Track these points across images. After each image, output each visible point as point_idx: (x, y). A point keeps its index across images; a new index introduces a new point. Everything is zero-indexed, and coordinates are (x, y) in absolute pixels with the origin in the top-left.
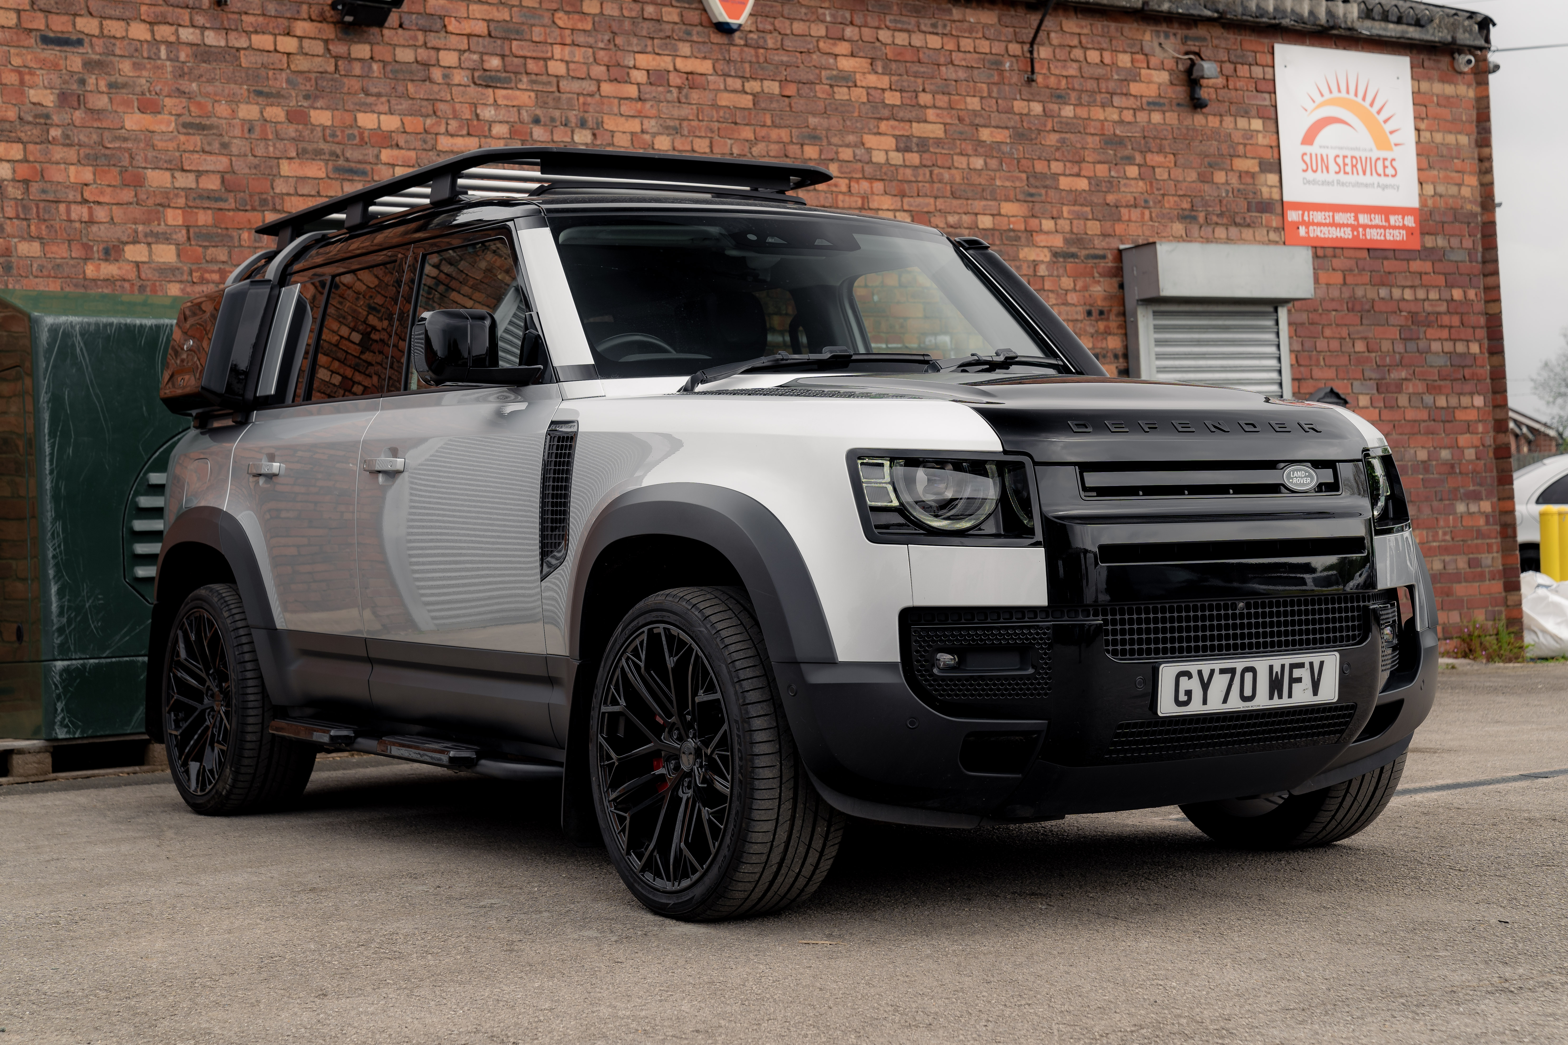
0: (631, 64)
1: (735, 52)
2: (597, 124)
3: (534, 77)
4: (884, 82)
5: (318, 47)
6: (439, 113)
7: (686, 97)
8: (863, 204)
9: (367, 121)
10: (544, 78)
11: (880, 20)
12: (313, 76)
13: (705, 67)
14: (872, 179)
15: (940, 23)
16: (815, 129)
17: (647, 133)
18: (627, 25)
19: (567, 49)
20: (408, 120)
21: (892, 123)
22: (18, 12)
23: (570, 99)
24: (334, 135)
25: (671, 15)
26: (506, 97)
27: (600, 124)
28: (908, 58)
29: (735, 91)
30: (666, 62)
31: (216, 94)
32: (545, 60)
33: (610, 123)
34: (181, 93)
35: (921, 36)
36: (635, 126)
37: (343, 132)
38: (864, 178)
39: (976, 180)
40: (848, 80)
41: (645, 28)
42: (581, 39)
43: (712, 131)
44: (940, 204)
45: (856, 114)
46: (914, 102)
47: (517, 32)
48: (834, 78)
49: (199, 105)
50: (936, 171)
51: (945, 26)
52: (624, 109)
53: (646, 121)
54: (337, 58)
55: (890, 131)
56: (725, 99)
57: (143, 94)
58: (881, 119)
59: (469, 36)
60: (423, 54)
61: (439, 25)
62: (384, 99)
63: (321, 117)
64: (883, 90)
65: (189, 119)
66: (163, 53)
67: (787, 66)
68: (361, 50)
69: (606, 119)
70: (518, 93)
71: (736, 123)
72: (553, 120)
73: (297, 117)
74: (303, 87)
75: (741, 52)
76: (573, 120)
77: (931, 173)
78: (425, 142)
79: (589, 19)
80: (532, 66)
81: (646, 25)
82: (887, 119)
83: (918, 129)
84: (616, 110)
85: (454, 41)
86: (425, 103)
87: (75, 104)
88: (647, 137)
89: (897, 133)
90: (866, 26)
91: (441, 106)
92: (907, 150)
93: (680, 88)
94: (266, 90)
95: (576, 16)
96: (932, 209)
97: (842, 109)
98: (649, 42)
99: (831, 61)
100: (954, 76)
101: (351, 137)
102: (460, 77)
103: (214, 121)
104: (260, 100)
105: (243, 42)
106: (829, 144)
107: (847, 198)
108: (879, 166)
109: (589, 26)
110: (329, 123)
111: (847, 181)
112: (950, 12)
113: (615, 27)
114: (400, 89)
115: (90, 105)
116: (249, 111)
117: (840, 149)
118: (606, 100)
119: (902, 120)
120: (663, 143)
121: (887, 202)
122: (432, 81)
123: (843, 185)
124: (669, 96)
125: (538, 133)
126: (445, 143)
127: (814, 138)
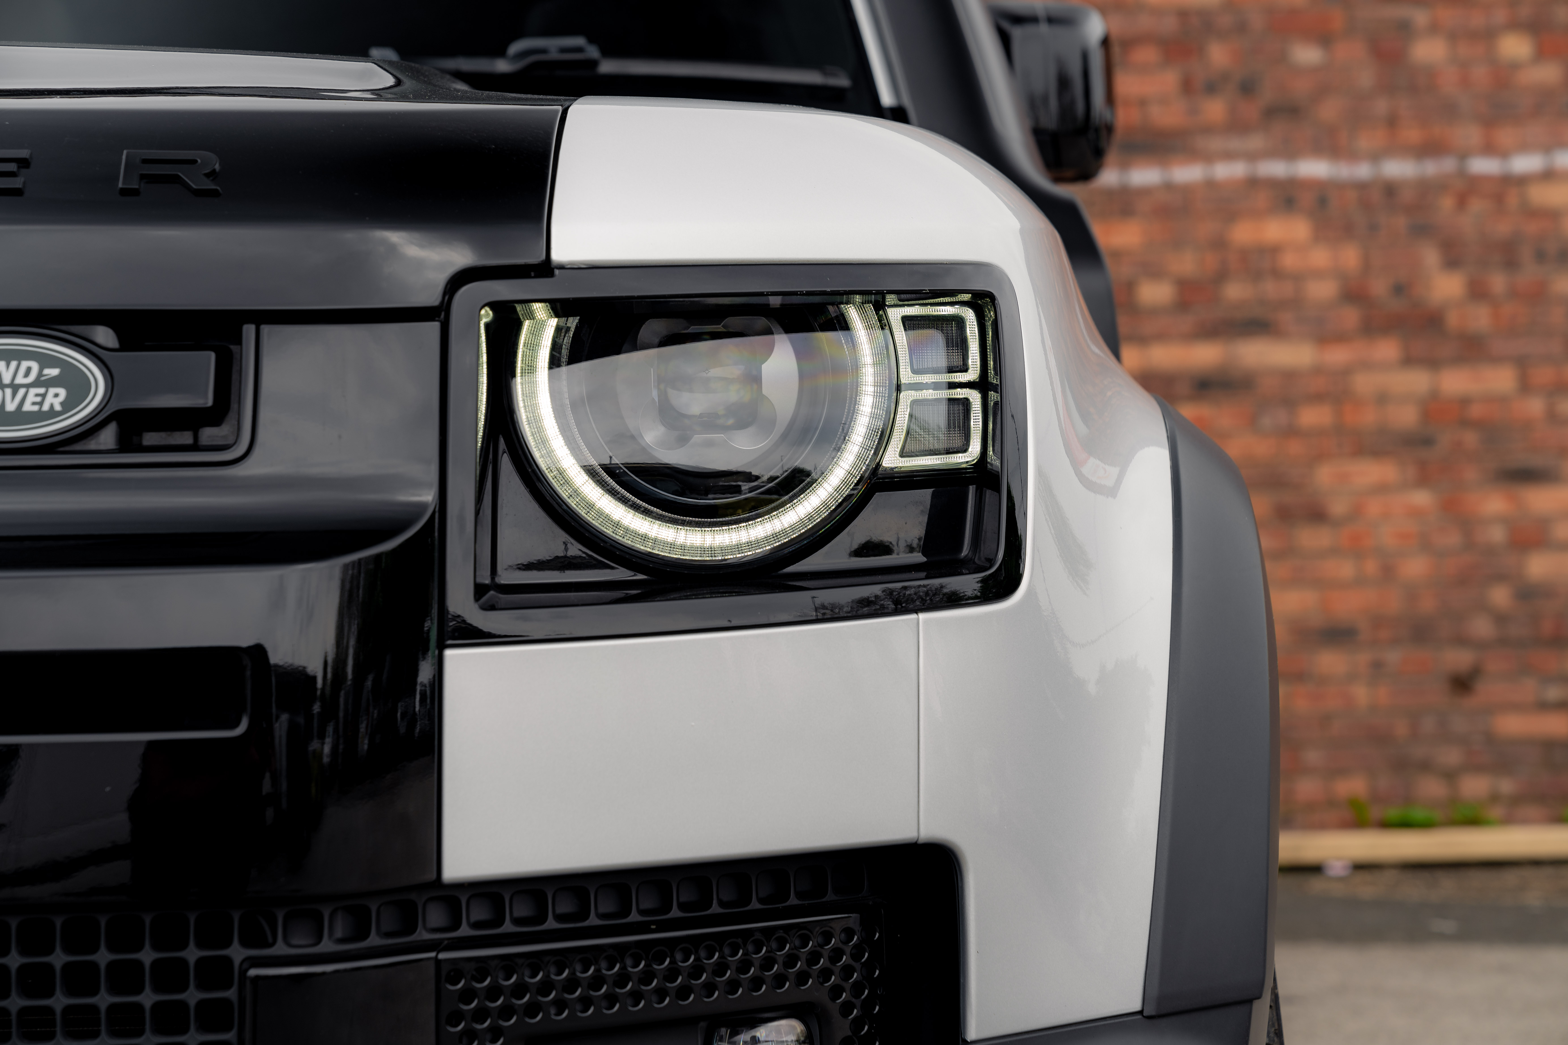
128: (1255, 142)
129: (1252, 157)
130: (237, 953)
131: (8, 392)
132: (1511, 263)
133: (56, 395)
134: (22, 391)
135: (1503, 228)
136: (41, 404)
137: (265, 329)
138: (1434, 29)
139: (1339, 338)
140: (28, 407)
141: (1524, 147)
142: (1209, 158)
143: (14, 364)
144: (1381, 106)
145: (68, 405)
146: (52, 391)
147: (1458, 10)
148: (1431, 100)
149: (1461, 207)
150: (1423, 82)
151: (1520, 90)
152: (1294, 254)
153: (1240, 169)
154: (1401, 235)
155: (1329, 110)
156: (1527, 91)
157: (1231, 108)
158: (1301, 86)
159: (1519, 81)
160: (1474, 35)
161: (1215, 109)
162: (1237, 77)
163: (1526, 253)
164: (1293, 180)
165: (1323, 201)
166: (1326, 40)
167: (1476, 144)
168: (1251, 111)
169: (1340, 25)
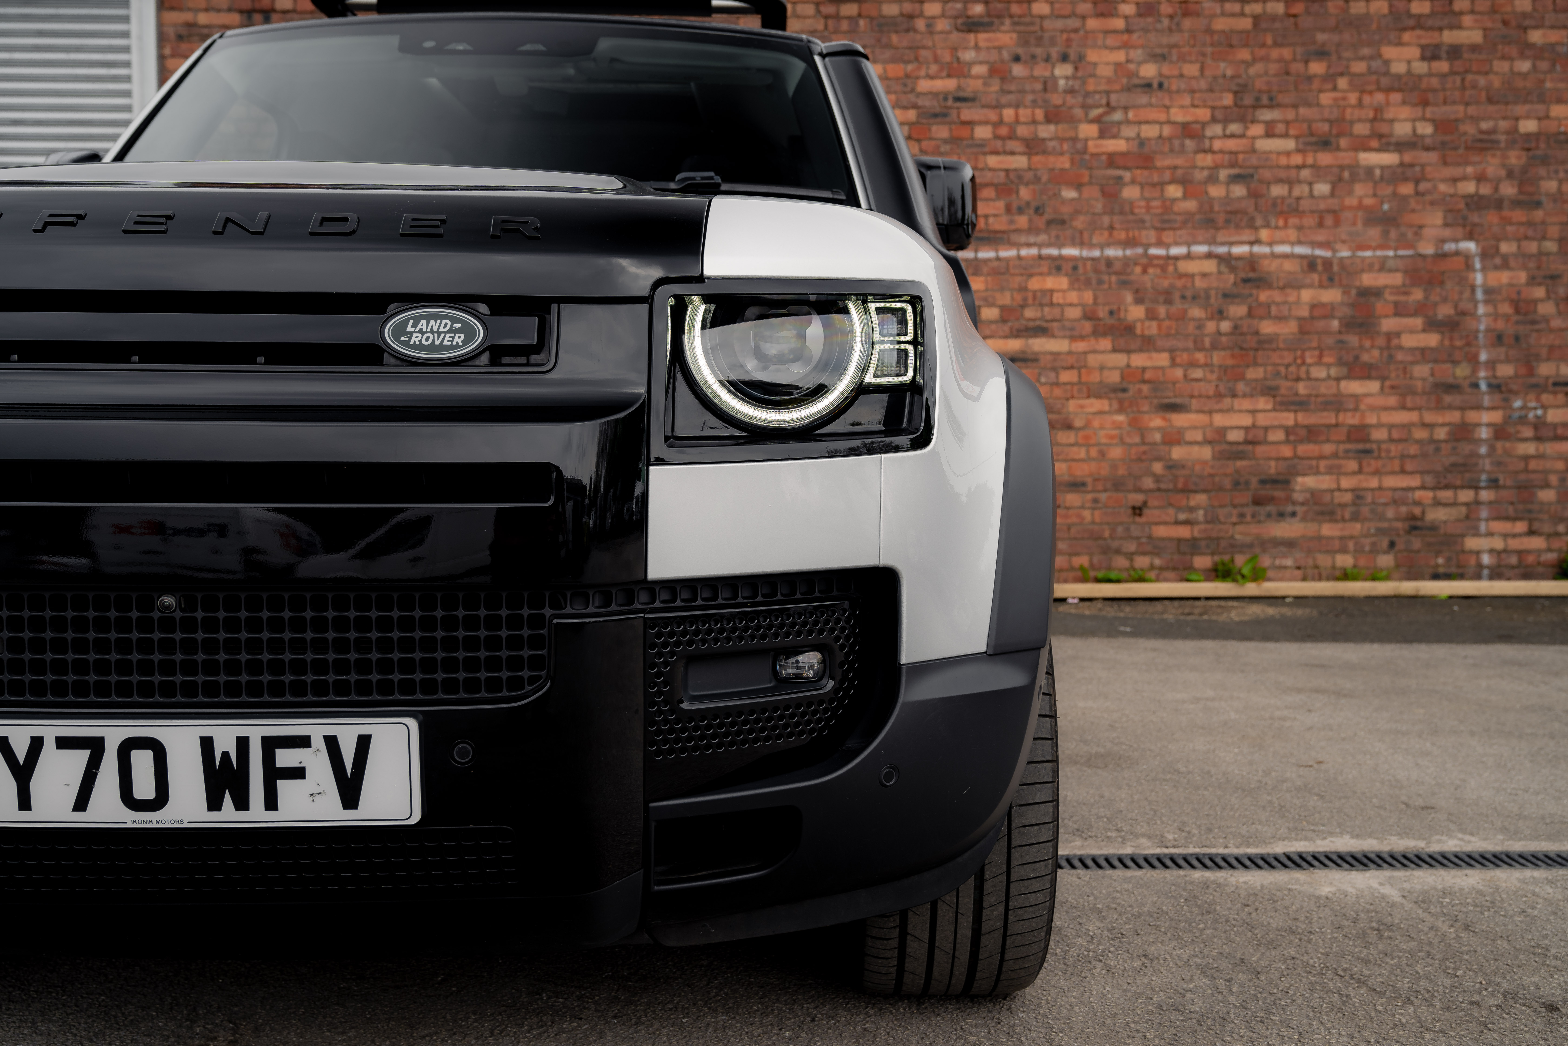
3: (1016, 19)
5: (810, 10)
6: (921, 59)
7: (1178, 24)
8: (1375, 115)
10: (1028, 19)
14: (1388, 90)
16: (1324, 45)
17: (1132, 62)
20: (890, 67)
21: (1418, 32)
23: (1052, 37)
26: (986, 40)
27: (1081, 57)
33: (1092, 56)
36: (1120, 56)
38: (1379, 89)
39: (1520, 83)
44: (1472, 110)
45: (1374, 26)
50: (1469, 77)
52: (1108, 42)
53: (1131, 52)
54: (827, 17)
55: (1414, 41)
56: (1220, 24)
58: (1405, 29)
60: (908, 7)
68: (850, 9)
69: (1089, 52)
70: (1000, 35)
71: (1231, 46)
72: (1033, 57)
76: (1054, 55)
77: (1463, 80)
78: (905, 85)
80: (1015, 9)
82: (1413, 28)
83: (1449, 37)
84: (1100, 43)
86: (907, 51)
88: (1132, 66)
89: (1424, 41)
91: (923, 52)
92: (1435, 57)
93: (1171, 17)
96: (1461, 115)
97: (1360, 23)
102: (942, 25)
106: (1340, 58)
107: (1356, 111)
108: (1399, 77)
111: (1358, 94)
114: (884, 40)
117: (1352, 63)
118: (1090, 35)
119: (1431, 29)
120: (1149, 71)
121: (1405, 112)
122: (915, 31)
123: (1353, 98)
124: (1159, 26)
125: (1018, 70)
126: (924, 85)
127: (1322, 54)
128: (1042, 238)
129: (1040, 246)
130: (548, 612)
131: (436, 335)
132: (1169, 302)
133: (460, 337)
134: (443, 335)
135: (1166, 283)
136: (452, 341)
137: (562, 306)
138: (1133, 182)
139: (1082, 338)
140: (445, 343)
141: (1177, 244)
142: (1018, 246)
143: (439, 321)
144: (1106, 220)
145: (465, 342)
146: (457, 335)
147: (1146, 173)
148: (1131, 217)
149: (1145, 271)
150: (1127, 208)
151: (1176, 214)
152: (1060, 294)
153: (1034, 251)
154: (1114, 286)
155: (1080, 222)
156: (1179, 214)
157: (1030, 221)
158: (1066, 210)
159: (1176, 209)
160: (1154, 185)
161: (1022, 221)
162: (1034, 204)
163: (1176, 296)
164: (1060, 257)
165: (1075, 268)
166: (1079, 186)
167: (1153, 240)
168: (1040, 222)
169: (1086, 179)
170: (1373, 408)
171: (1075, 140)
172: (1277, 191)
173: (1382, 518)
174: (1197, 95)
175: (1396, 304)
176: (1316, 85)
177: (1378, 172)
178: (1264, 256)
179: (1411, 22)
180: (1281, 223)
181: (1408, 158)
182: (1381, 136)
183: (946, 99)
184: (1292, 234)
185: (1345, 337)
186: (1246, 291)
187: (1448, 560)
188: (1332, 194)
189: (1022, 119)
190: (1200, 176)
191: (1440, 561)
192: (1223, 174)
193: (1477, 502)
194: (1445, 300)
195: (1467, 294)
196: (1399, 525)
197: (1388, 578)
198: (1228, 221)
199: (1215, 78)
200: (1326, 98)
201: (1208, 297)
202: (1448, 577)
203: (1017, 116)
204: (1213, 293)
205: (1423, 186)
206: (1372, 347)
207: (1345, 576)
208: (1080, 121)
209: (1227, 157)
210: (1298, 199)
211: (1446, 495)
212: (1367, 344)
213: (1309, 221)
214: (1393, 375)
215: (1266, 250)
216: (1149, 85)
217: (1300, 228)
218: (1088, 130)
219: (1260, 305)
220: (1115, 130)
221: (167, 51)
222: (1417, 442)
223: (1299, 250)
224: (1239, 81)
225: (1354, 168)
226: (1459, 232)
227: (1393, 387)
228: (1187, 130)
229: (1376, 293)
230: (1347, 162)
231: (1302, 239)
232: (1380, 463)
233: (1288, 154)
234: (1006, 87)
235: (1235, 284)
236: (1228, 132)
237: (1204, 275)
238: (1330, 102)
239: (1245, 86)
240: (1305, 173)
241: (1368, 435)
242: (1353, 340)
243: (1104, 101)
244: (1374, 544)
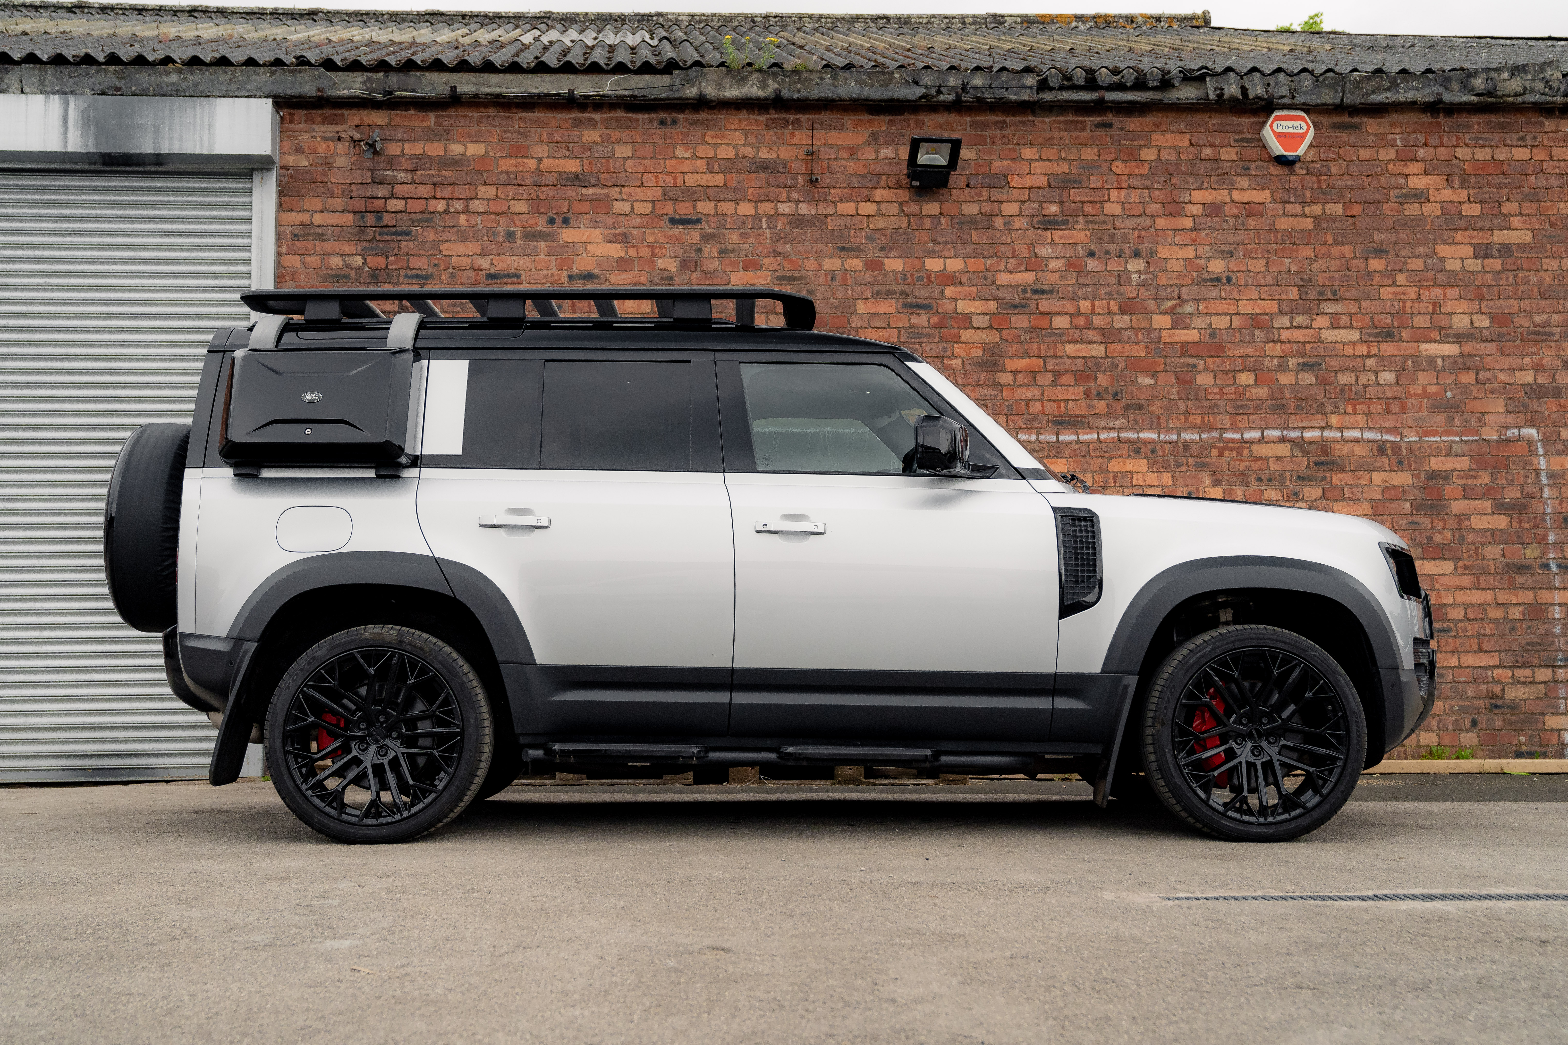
0: (1187, 199)
1: (1295, 181)
2: (1151, 253)
3: (1090, 218)
4: (1463, 194)
5: (894, 209)
6: (1000, 254)
7: (1243, 224)
8: (1434, 309)
9: (934, 265)
10: (1101, 218)
11: (1458, 139)
12: (889, 232)
13: (1264, 196)
14: (1445, 286)
15: (1529, 136)
16: (1382, 243)
17: (1201, 258)
18: (1183, 167)
19: (1123, 192)
20: (971, 261)
21: (1470, 232)
22: (653, 202)
23: (1125, 235)
24: (904, 278)
25: (1229, 154)
26: (1061, 237)
27: (1152, 254)
28: (1490, 171)
29: (1294, 215)
30: (1222, 196)
31: (805, 253)
32: (1101, 202)
33: (1163, 252)
34: (777, 253)
35: (1506, 150)
36: (1190, 253)
37: (912, 275)
38: (1436, 285)
40: (1420, 196)
41: (1202, 168)
42: (1138, 182)
43: (1269, 252)
44: (1525, 305)
45: (1428, 227)
46: (1496, 211)
47: (1076, 182)
48: (1406, 196)
49: (792, 262)
50: (1521, 274)
51: (1535, 138)
52: (1178, 239)
53: (1200, 249)
54: (909, 216)
55: (1467, 240)
56: (1283, 224)
57: (746, 256)
58: (1456, 230)
59: (1029, 188)
60: (986, 207)
61: (1003, 183)
62: (950, 246)
63: (894, 264)
64: (1460, 203)
65: (781, 273)
66: (764, 225)
67: (1352, 188)
68: (931, 208)
69: (1160, 249)
70: (1075, 232)
71: (1295, 244)
72: (1107, 253)
73: (874, 265)
74: (879, 242)
75: (1303, 180)
76: (1127, 251)
77: (1515, 277)
78: (986, 278)
79: (1146, 165)
80: (1088, 209)
81: (1203, 165)
82: (1465, 229)
83: (1499, 237)
84: (1170, 241)
85: (1015, 194)
86: (986, 247)
87: (693, 268)
88: (1201, 262)
89: (1475, 241)
90: (1442, 145)
91: (1002, 248)
92: (1487, 256)
93: (1236, 216)
94: (847, 246)
95: (1134, 164)
96: (1515, 309)
97: (1415, 224)
98: (1206, 180)
99: (1401, 181)
100: (1545, 184)
101: (920, 278)
102: (1020, 223)
103: (803, 273)
104: (842, 254)
105: (830, 210)
106: (1397, 256)
107: (1416, 305)
108: (1454, 273)
109: (1146, 171)
110: (901, 269)
111: (1417, 289)
112: (1541, 124)
113: (1172, 169)
114: (965, 237)
115: (704, 268)
116: (832, 264)
117: (1409, 261)
118: (1160, 233)
119: (1482, 229)
120: (1217, 266)
121: (1462, 306)
122: (994, 228)
123: (1412, 293)
124: (1225, 225)
125: (1092, 265)
126: (1004, 278)
127: (1380, 252)
128: (1121, 422)
129: (1119, 430)
132: (1245, 484)
135: (1242, 466)
138: (1206, 369)
141: (1251, 428)
142: (1098, 429)
144: (1182, 405)
147: (1218, 361)
148: (1206, 403)
149: (1221, 455)
150: (1202, 395)
151: (1249, 400)
152: (1140, 476)
153: (1113, 435)
154: (1191, 468)
155: (1156, 407)
156: (1252, 400)
157: (1108, 405)
158: (1142, 395)
159: (1248, 395)
160: (1227, 373)
161: (1101, 406)
162: (1111, 391)
163: (1253, 478)
164: (1139, 440)
165: (1153, 451)
166: (1154, 374)
167: (1228, 425)
168: (1119, 407)
169: (1162, 367)
170: (1448, 588)
171: (1149, 329)
172: (1345, 379)
173: (1463, 696)
174: (1264, 289)
175: (1464, 487)
176: (1376, 280)
177: (1439, 361)
178: (1336, 441)
179: (1463, 223)
180: (1350, 409)
181: (1467, 349)
182: (1441, 328)
183: (1024, 291)
184: (1361, 420)
185: (1416, 519)
186: (1321, 474)
187: (1531, 738)
188: (1397, 382)
189: (1097, 310)
190: (1269, 364)
191: (1522, 739)
192: (1292, 363)
193: (1555, 681)
194: (1511, 483)
195: (1532, 478)
196: (1481, 703)
197: (1472, 756)
198: (1298, 407)
199: (1280, 273)
200: (1386, 293)
201: (1283, 480)
202: (1531, 755)
203: (1093, 307)
204: (1288, 475)
205: (1482, 376)
206: (1444, 528)
207: (1431, 754)
208: (1153, 313)
209: (1295, 346)
210: (1365, 386)
211: (1525, 673)
212: (1440, 525)
213: (1376, 408)
214: (1465, 556)
215: (1338, 435)
216: (1218, 280)
217: (1368, 414)
218: (1161, 321)
219: (1334, 487)
220: (1187, 321)
221: (284, 249)
222: (1493, 621)
223: (1368, 435)
224: (1304, 276)
225: (1416, 357)
226: (1521, 419)
227: (1466, 568)
228: (1256, 321)
229: (1446, 476)
230: (1409, 352)
231: (1371, 425)
232: (1458, 641)
233: (1353, 344)
234: (1081, 280)
235: (1308, 466)
236: (1294, 324)
237: (1279, 458)
238: (1391, 296)
239: (1310, 280)
240: (1370, 363)
241: (1445, 614)
242: (1425, 521)
243: (1176, 294)
244: (1456, 722)
